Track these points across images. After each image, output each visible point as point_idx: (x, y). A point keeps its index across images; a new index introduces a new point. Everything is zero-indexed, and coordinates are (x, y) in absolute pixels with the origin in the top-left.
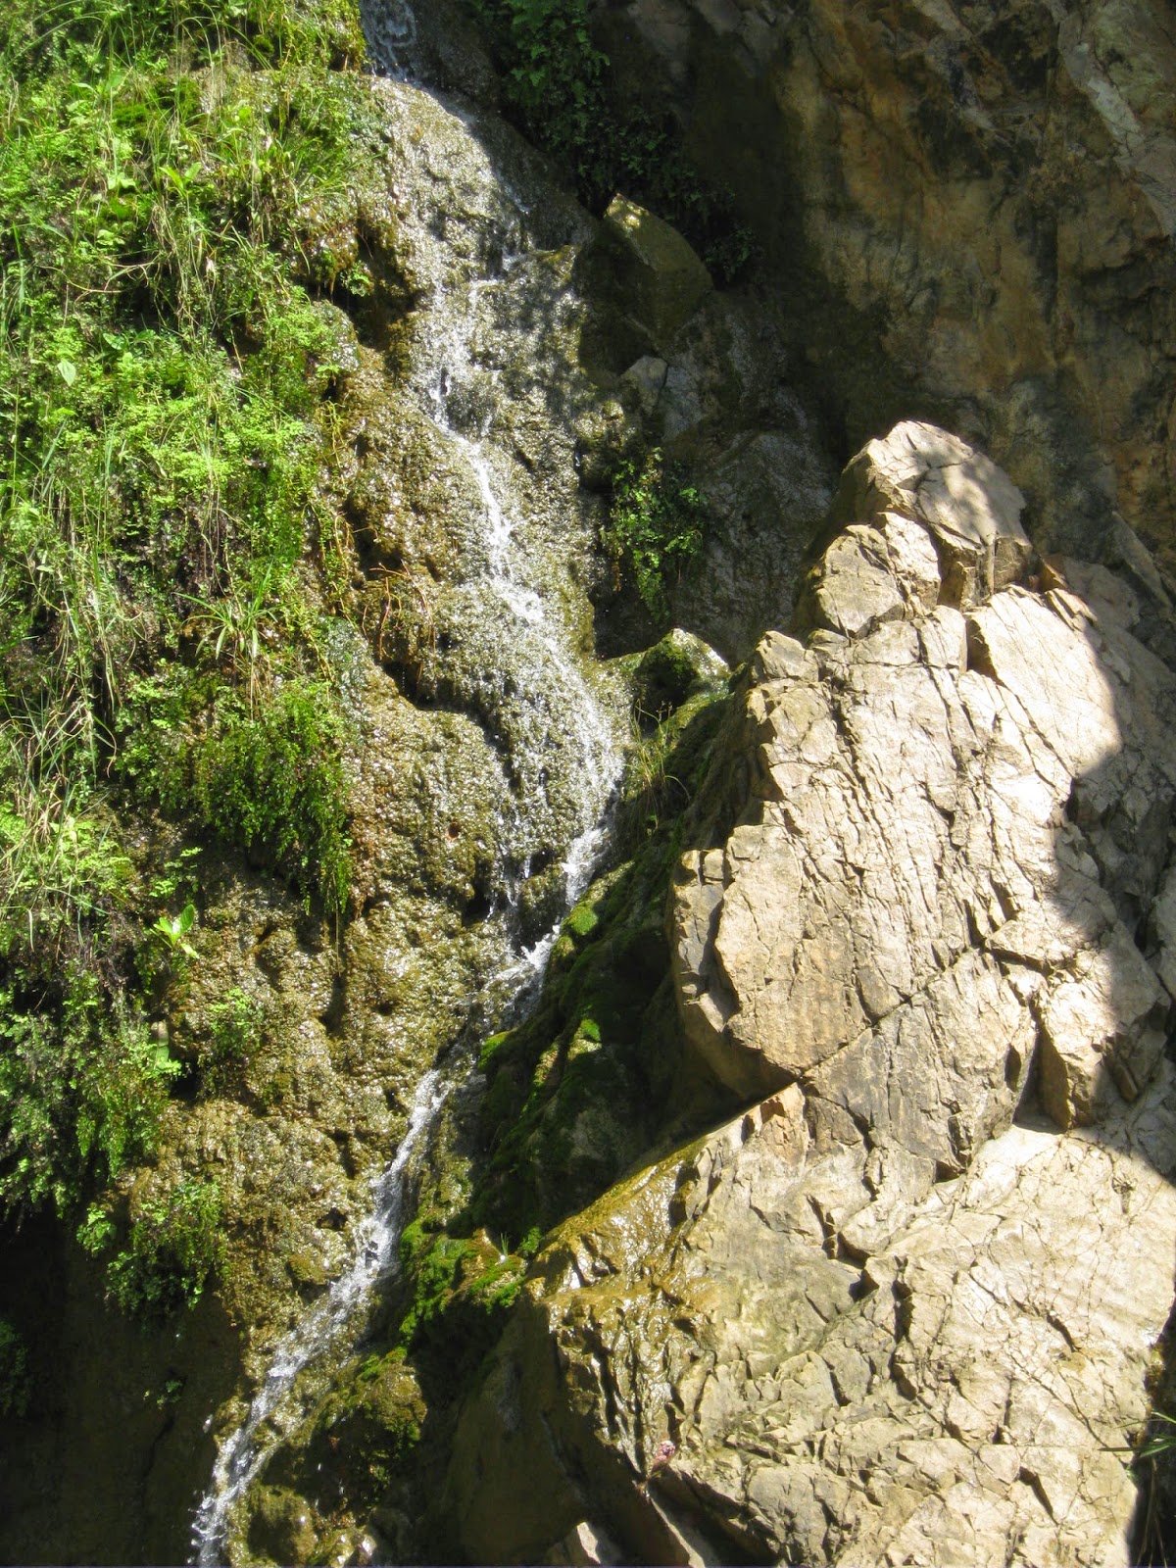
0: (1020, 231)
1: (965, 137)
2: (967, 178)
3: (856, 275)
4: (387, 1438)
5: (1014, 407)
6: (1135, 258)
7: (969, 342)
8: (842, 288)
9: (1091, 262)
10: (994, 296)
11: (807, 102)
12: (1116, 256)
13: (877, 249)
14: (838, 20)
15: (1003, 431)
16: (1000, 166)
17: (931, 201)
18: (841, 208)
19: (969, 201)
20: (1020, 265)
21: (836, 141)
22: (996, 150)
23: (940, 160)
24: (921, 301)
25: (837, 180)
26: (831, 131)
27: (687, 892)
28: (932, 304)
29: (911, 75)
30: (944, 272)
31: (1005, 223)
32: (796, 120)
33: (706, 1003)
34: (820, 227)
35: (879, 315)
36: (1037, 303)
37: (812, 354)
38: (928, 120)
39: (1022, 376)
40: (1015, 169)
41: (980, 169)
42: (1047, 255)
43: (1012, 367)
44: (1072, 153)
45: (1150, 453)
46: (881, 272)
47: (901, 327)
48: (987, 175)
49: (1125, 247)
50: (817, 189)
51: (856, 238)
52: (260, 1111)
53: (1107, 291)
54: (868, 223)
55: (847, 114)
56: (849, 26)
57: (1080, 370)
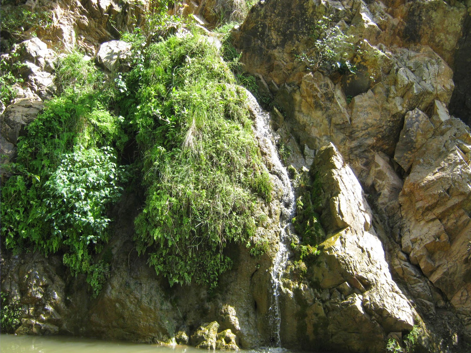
0: (326, 118)
1: (320, 105)
2: (319, 110)
3: (301, 120)
4: (302, 272)
5: (324, 139)
6: (344, 123)
7: (316, 130)
8: (299, 121)
9: (337, 123)
10: (321, 125)
11: (297, 97)
12: (341, 122)
13: (305, 117)
14: (305, 89)
15: (322, 142)
16: (325, 109)
17: (313, 112)
18: (300, 111)
19: (319, 113)
20: (326, 122)
21: (301, 103)
22: (324, 108)
23: (316, 107)
24: (311, 125)
25: (300, 108)
26: (301, 102)
27: (335, 202)
28: (312, 125)
29: (315, 97)
30: (315, 121)
31: (324, 116)
32: (296, 100)
33: (340, 216)
34: (296, 113)
35: (305, 126)
36: (328, 127)
37: (295, 129)
38: (316, 103)
39: (324, 135)
40: (327, 110)
41: (322, 109)
42: (330, 121)
43: (323, 134)
44: (335, 109)
45: (343, 147)
46: (305, 120)
47: (308, 128)
48: (322, 110)
49: (342, 122)
50: (297, 108)
51: (302, 115)
52: (266, 228)
53: (339, 126)
54: (303, 114)
55: (303, 100)
56: (307, 90)
57: (334, 135)
